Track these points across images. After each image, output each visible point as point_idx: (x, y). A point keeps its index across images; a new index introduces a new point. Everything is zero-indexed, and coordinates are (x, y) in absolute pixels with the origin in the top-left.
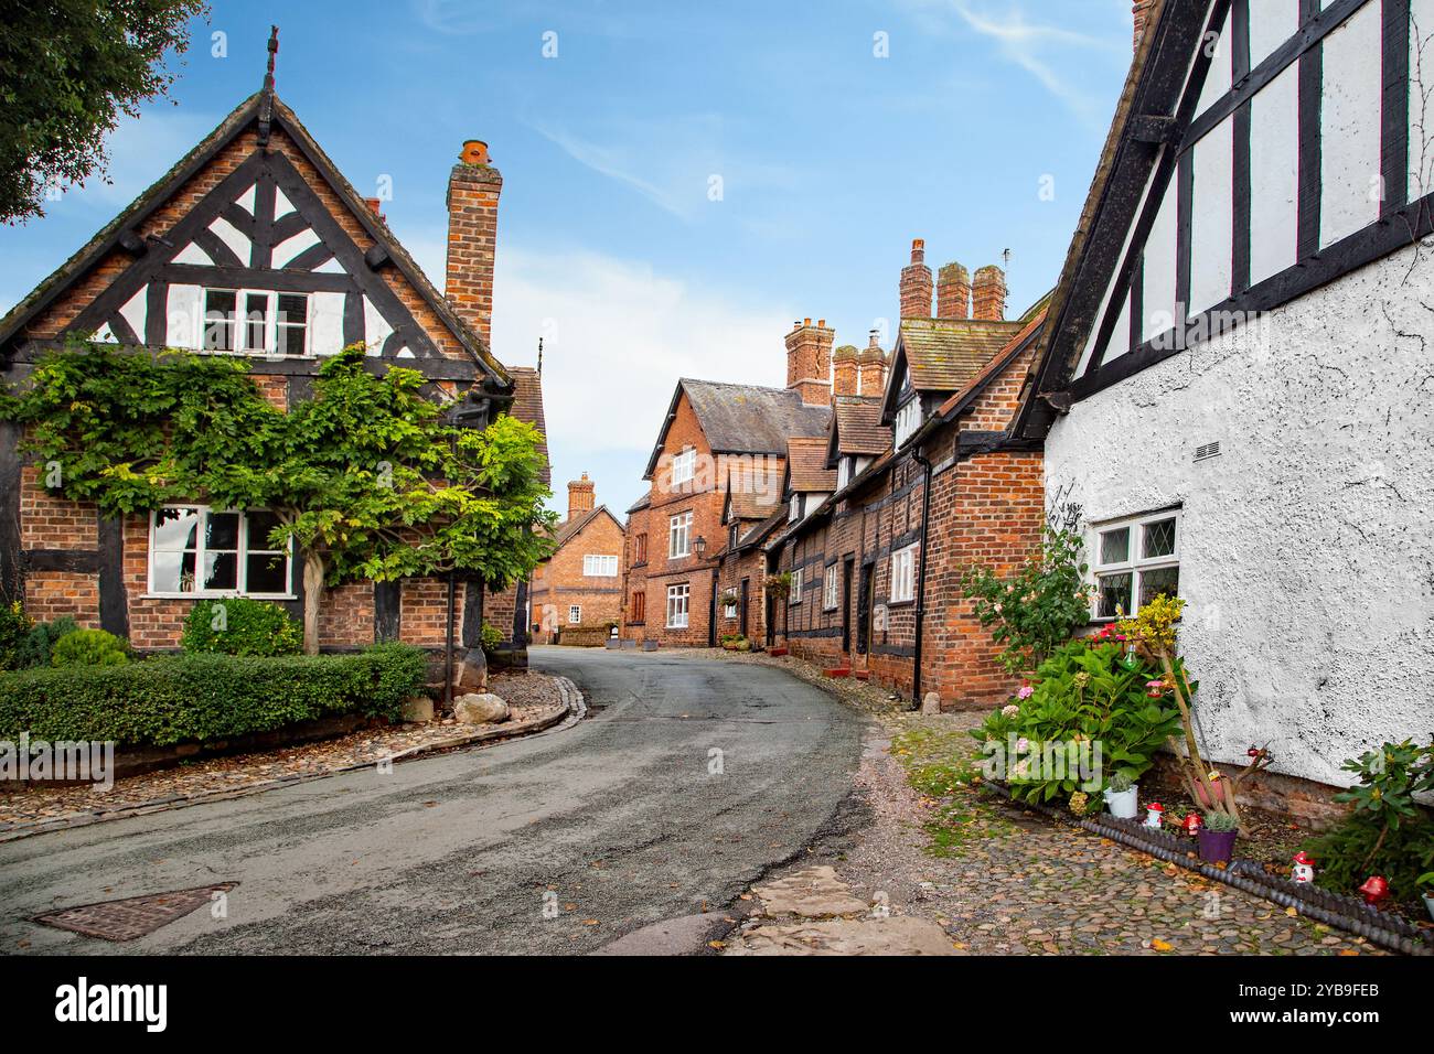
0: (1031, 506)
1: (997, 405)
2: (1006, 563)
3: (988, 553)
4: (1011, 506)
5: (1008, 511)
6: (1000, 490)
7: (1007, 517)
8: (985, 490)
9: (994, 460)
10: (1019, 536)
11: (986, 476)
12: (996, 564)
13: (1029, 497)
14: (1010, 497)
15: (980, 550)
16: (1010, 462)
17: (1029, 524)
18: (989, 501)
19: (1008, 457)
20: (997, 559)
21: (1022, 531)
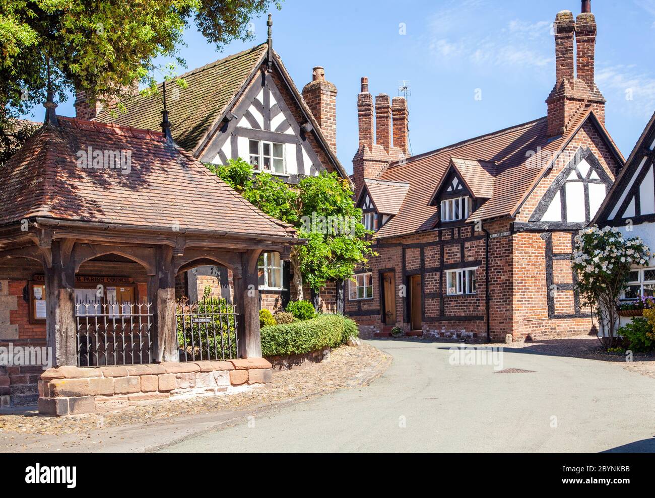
0: (536, 254)
1: (524, 211)
2: (530, 278)
3: (524, 274)
4: (530, 254)
5: (530, 256)
6: (527, 247)
7: (530, 259)
8: (522, 247)
9: (524, 234)
10: (533, 267)
11: (522, 241)
12: (527, 278)
13: (536, 250)
14: (530, 250)
15: (522, 272)
16: (530, 235)
17: (536, 262)
18: (523, 251)
19: (529, 234)
20: (527, 277)
21: (534, 265)
